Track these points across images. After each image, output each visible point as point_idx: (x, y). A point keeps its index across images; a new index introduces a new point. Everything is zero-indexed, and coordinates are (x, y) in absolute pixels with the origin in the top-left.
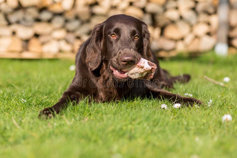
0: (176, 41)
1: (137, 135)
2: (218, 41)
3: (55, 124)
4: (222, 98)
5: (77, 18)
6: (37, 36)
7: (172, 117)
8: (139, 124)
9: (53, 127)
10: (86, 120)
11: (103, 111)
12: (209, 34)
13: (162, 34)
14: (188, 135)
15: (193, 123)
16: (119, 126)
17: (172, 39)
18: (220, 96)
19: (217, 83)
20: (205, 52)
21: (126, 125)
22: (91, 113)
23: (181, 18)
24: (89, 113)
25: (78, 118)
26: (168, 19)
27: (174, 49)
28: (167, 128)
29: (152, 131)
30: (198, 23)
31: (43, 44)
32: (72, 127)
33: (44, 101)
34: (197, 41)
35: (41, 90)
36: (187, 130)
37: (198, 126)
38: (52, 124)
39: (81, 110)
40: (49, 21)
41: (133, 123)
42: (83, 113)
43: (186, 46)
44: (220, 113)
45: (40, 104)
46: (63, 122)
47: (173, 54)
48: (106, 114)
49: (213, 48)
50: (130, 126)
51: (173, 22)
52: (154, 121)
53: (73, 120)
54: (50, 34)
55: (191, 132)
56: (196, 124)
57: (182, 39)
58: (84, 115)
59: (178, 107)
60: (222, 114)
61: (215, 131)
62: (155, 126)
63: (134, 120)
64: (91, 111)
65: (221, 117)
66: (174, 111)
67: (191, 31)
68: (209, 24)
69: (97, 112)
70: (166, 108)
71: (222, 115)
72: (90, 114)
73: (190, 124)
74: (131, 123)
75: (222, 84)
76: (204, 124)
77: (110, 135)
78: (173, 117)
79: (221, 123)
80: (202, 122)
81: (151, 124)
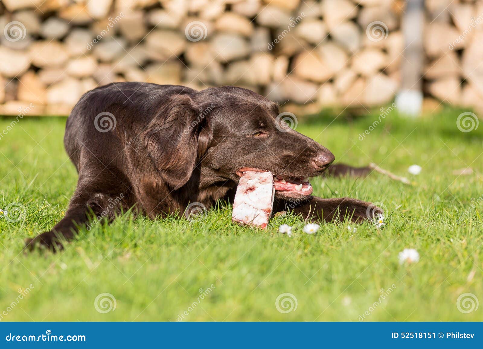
0: (319, 84)
1: (228, 292)
2: (403, 84)
3: (64, 266)
4: (404, 211)
5: (118, 34)
6: (35, 69)
7: (299, 253)
8: (232, 268)
9: (59, 273)
10: (128, 256)
11: (163, 240)
12: (384, 71)
13: (290, 69)
14: (329, 291)
15: (341, 267)
16: (191, 274)
17: (310, 81)
18: (400, 206)
19: (394, 176)
20: (376, 107)
21: (207, 272)
22: (138, 243)
23: (329, 37)
24: (133, 243)
25: (110, 253)
26: (303, 39)
27: (313, 101)
28: (288, 277)
29: (257, 284)
30: (363, 48)
31: (48, 86)
32: (96, 274)
33: (44, 214)
34: (360, 84)
35: (40, 188)
36: (329, 280)
37: (351, 274)
38: (57, 267)
39: (118, 236)
40: (62, 40)
41: (221, 266)
42: (121, 244)
43: (339, 94)
44: (397, 246)
45: (35, 219)
46: (79, 263)
47: (313, 110)
48: (167, 245)
49: (393, 100)
50: (213, 274)
51: (312, 45)
52: (263, 263)
53: (100, 257)
54: (63, 66)
55: (336, 287)
56: (346, 269)
57: (331, 81)
58: (122, 246)
59: (312, 230)
60: (399, 246)
61: (383, 285)
62: (263, 273)
63: (222, 260)
64: (137, 239)
65: (397, 254)
66: (304, 239)
67: (349, 66)
68: (385, 51)
69: (150, 241)
70: (289, 232)
71: (400, 249)
72: (136, 245)
73: (334, 269)
74: (216, 267)
75: (404, 180)
76: (362, 269)
77: (171, 294)
78: (303, 252)
79: (395, 267)
80: (357, 263)
81: (256, 268)
